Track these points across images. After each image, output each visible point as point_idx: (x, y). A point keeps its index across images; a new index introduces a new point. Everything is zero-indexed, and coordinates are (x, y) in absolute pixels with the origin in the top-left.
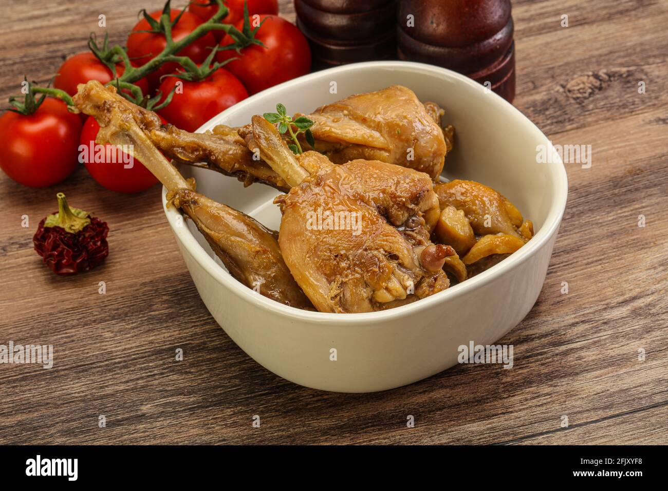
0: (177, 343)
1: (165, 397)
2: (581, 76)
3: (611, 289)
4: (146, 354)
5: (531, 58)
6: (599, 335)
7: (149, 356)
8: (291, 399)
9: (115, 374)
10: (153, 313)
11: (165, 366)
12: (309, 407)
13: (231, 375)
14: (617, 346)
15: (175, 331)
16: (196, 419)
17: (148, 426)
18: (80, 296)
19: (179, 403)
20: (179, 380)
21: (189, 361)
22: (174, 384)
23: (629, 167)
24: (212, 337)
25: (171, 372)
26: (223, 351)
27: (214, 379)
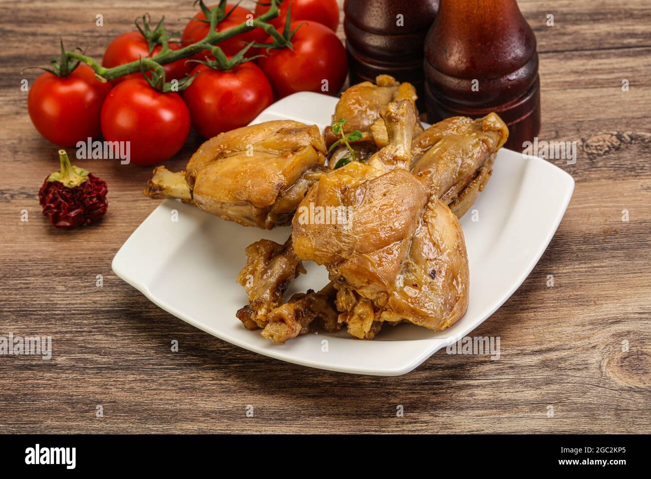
0: (117, 307)
1: (82, 353)
2: (606, 134)
3: (534, 337)
4: (85, 312)
5: (566, 109)
6: (500, 377)
7: (87, 314)
8: (192, 378)
9: (50, 324)
10: (109, 277)
11: (96, 326)
12: (204, 388)
13: (149, 345)
14: (511, 391)
16: (99, 378)
17: (55, 375)
18: (54, 250)
19: (92, 361)
20: (102, 340)
21: (120, 325)
22: (96, 343)
23: (606, 226)
24: (150, 308)
25: (99, 331)
26: (154, 322)
27: (133, 346)
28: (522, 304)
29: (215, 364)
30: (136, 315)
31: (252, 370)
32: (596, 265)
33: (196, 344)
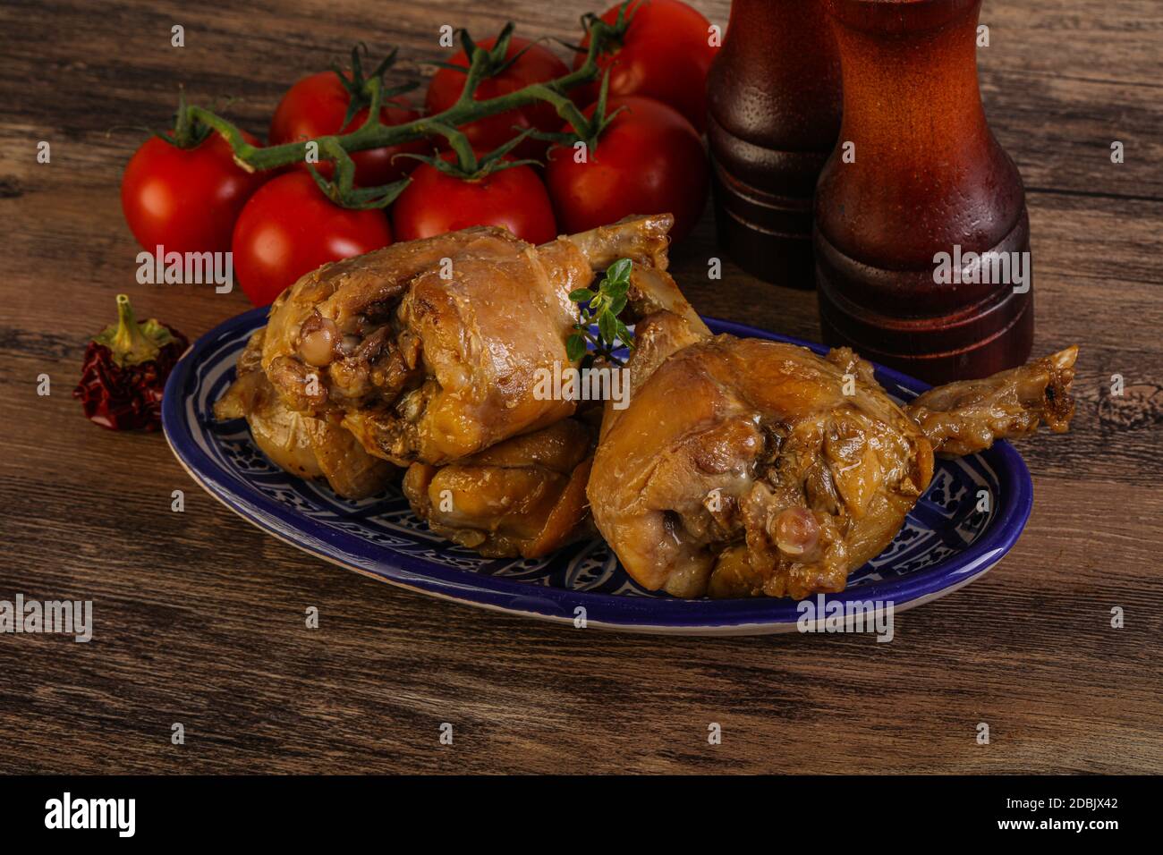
0: (172, 603)
1: (83, 685)
2: (1149, 384)
4: (115, 604)
5: (1093, 320)
7: (116, 609)
11: (124, 634)
13: (203, 688)
15: (184, 582)
16: (95, 740)
17: (24, 722)
19: (95, 705)
20: (125, 665)
22: (114, 669)
23: (1085, 580)
24: (227, 614)
25: (125, 647)
26: (225, 644)
27: (175, 685)
28: (878, 716)
29: (304, 745)
30: (200, 625)
31: (362, 769)
32: (1039, 657)
33: (283, 700)
